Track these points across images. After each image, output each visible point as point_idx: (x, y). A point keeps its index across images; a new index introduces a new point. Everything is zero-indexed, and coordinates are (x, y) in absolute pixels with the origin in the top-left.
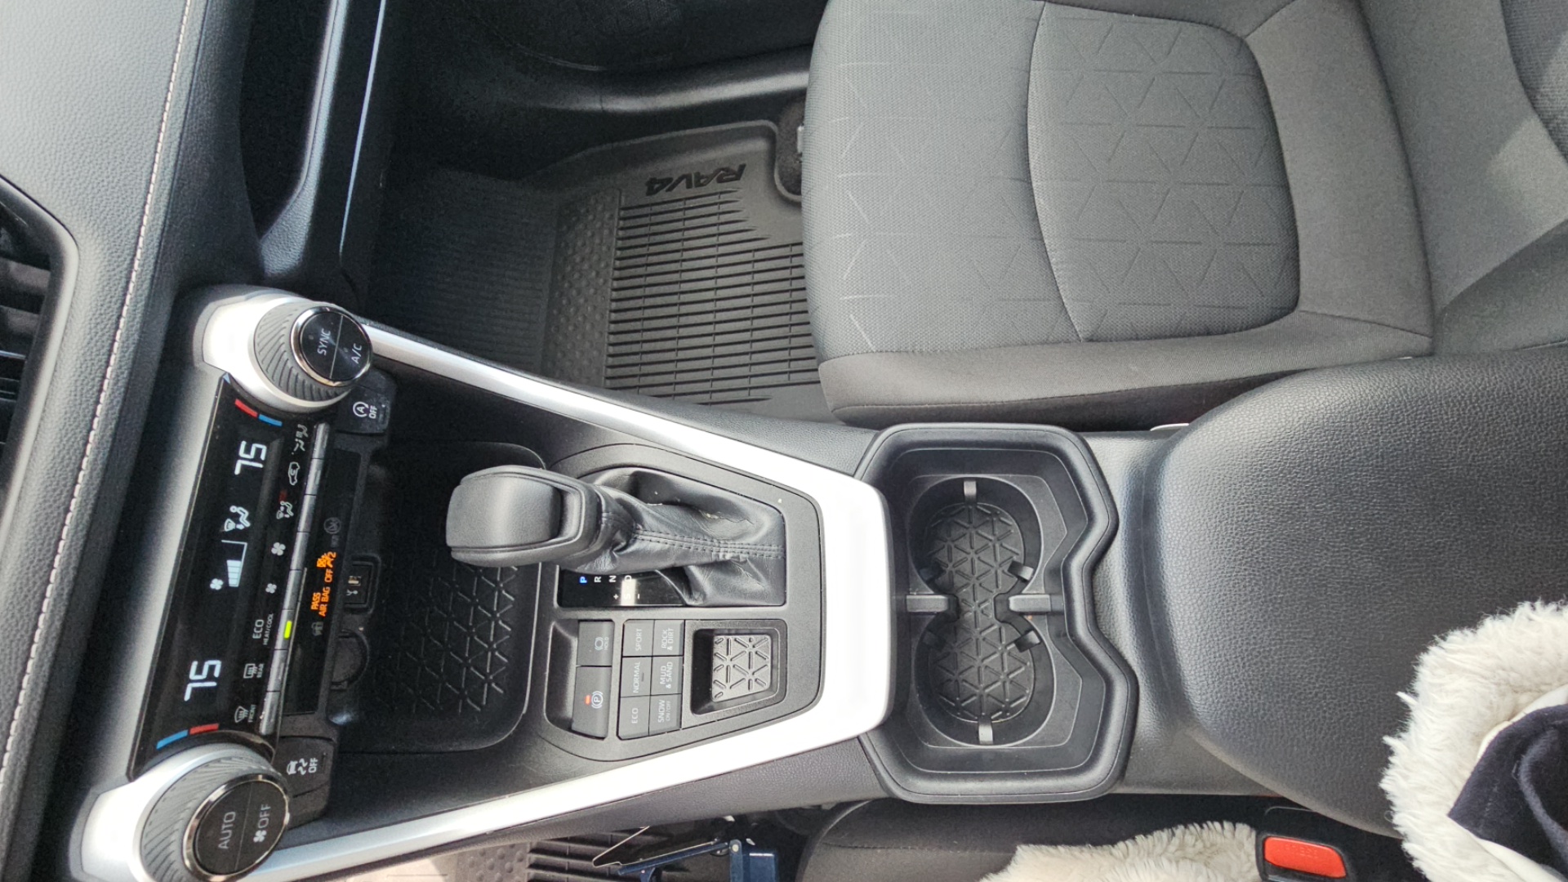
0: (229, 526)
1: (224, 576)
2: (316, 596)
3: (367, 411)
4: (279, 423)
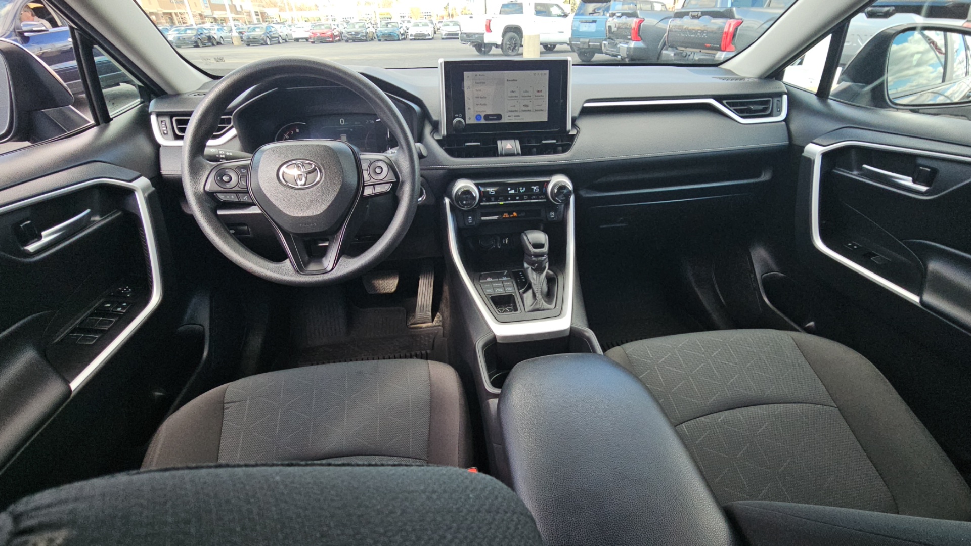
0: (521, 188)
1: (511, 190)
2: (507, 214)
3: (552, 215)
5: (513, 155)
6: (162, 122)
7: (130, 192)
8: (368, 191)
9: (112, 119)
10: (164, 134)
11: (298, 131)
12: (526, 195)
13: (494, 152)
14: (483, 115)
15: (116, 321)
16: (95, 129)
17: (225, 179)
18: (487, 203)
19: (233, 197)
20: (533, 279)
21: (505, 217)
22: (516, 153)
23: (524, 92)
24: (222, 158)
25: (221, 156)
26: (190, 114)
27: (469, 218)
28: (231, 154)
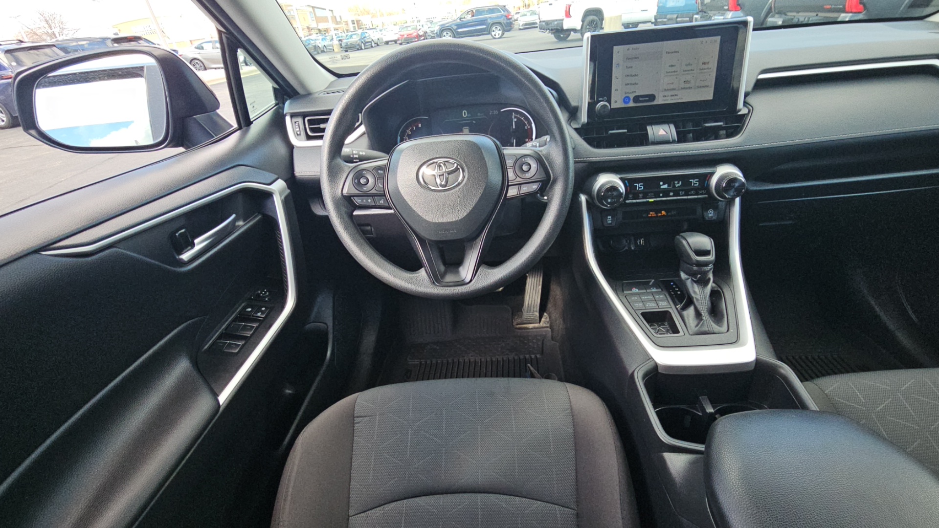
0: (676, 182)
1: (663, 184)
2: (654, 213)
3: (711, 213)
4: (706, 185)
5: (667, 142)
6: (295, 122)
7: (269, 195)
8: (512, 192)
9: (252, 123)
10: (297, 135)
11: (420, 125)
12: (682, 190)
13: (644, 140)
14: (632, 96)
15: (257, 327)
16: (238, 134)
17: (363, 181)
18: (634, 201)
19: (369, 201)
20: (695, 292)
21: (652, 217)
22: (671, 140)
23: (687, 65)
24: (356, 158)
25: (355, 156)
26: (329, 112)
27: (609, 217)
28: (364, 153)
